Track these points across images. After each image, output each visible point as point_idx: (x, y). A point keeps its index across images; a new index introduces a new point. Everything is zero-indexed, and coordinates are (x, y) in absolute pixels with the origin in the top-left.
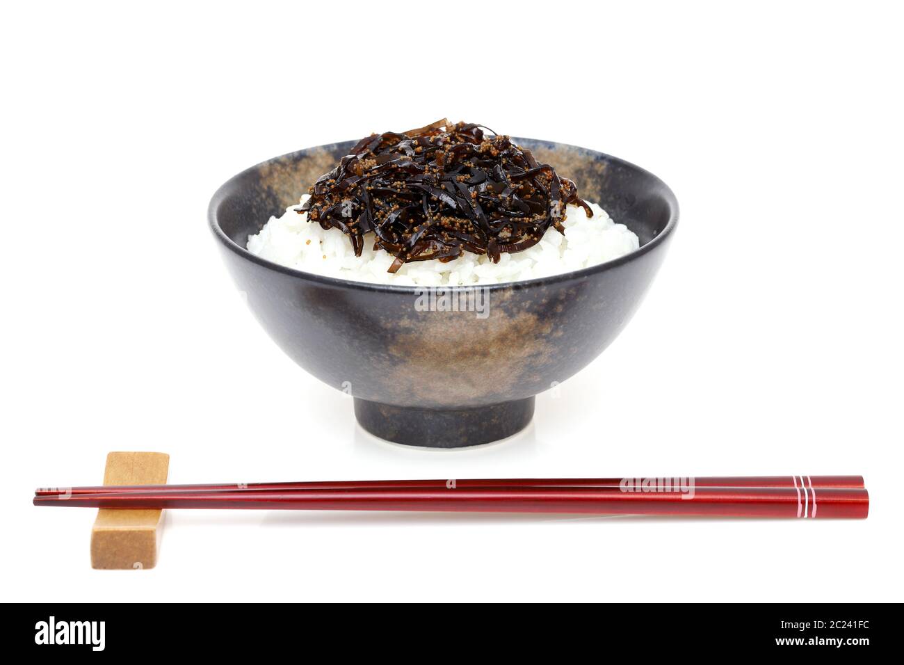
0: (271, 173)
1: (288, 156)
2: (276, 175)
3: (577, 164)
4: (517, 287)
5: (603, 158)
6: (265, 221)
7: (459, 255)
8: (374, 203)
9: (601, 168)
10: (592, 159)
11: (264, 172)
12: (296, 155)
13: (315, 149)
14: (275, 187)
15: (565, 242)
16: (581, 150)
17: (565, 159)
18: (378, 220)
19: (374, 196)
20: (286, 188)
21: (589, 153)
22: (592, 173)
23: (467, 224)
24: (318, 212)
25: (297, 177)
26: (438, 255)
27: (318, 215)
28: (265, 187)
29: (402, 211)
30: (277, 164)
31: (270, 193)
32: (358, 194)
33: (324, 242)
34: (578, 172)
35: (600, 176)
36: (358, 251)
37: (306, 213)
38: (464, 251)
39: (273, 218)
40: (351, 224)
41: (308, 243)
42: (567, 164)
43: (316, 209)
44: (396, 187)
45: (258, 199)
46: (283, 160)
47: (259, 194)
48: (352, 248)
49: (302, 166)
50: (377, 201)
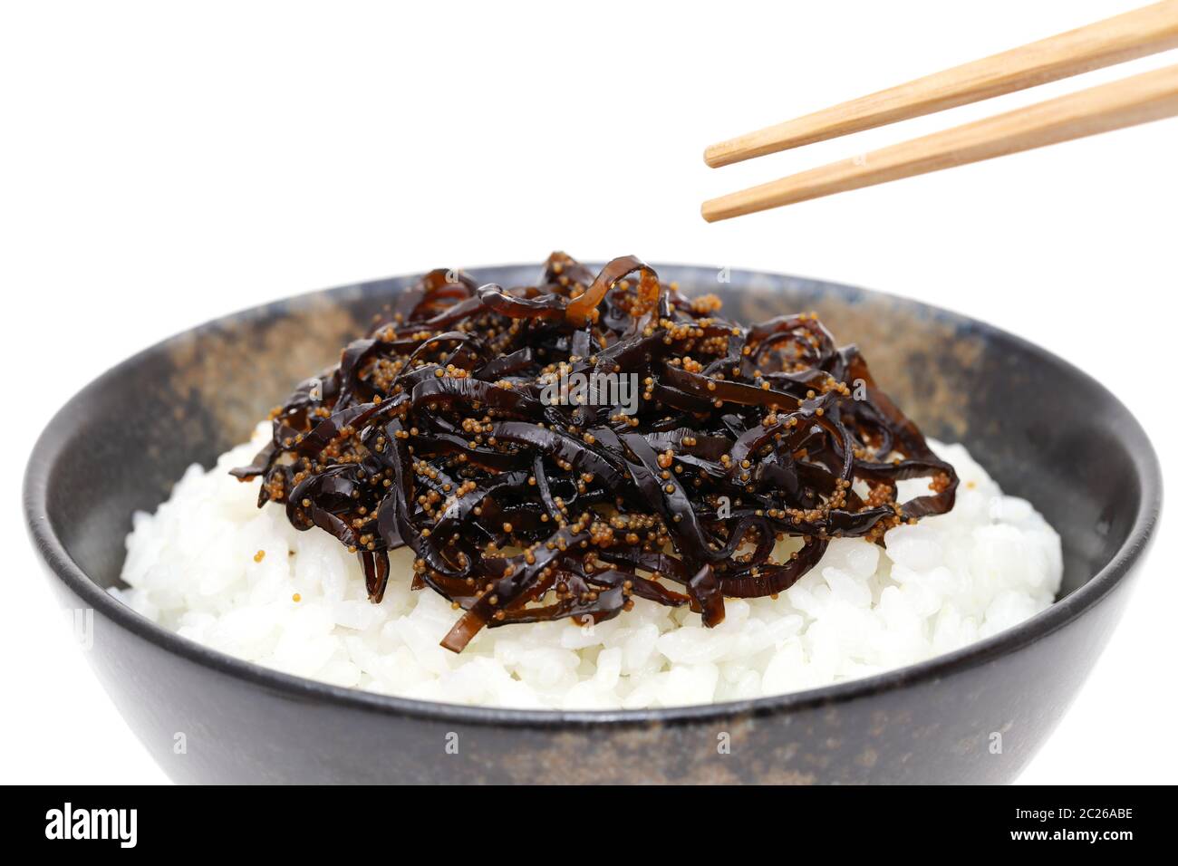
0: (198, 358)
1: (241, 316)
2: (210, 361)
3: (913, 341)
4: (763, 712)
5: (973, 330)
6: (178, 475)
7: (623, 607)
8: (415, 472)
9: (970, 354)
10: (949, 331)
11: (180, 358)
12: (262, 313)
13: (306, 299)
14: (209, 390)
15: (885, 565)
16: (923, 309)
17: (884, 328)
18: (424, 515)
19: (417, 454)
20: (236, 390)
21: (942, 317)
22: (947, 363)
23: (655, 528)
24: (285, 482)
25: (263, 364)
26: (570, 609)
27: (286, 490)
28: (183, 391)
29: (481, 496)
30: (214, 338)
31: (195, 406)
32: (378, 447)
33: (299, 556)
34: (916, 361)
35: (968, 373)
36: (376, 588)
37: (259, 480)
38: (634, 598)
39: (195, 471)
40: (359, 522)
41: (259, 557)
42: (889, 340)
43: (279, 475)
44: (470, 436)
45: (165, 423)
46: (229, 326)
47: (166, 410)
48: (362, 581)
49: (275, 337)
50: (420, 466)
